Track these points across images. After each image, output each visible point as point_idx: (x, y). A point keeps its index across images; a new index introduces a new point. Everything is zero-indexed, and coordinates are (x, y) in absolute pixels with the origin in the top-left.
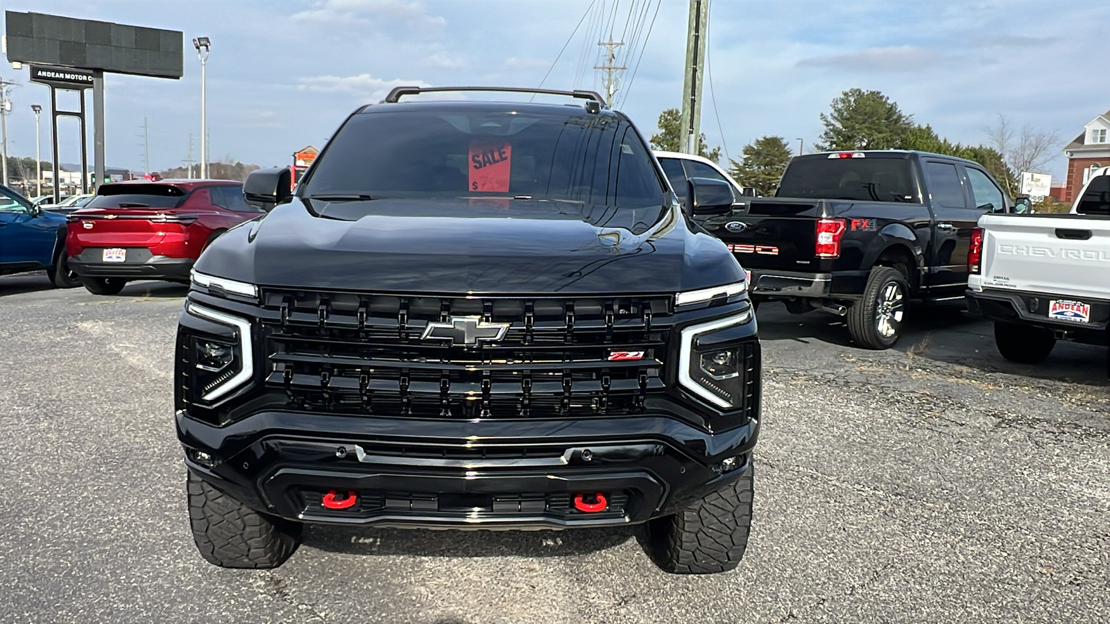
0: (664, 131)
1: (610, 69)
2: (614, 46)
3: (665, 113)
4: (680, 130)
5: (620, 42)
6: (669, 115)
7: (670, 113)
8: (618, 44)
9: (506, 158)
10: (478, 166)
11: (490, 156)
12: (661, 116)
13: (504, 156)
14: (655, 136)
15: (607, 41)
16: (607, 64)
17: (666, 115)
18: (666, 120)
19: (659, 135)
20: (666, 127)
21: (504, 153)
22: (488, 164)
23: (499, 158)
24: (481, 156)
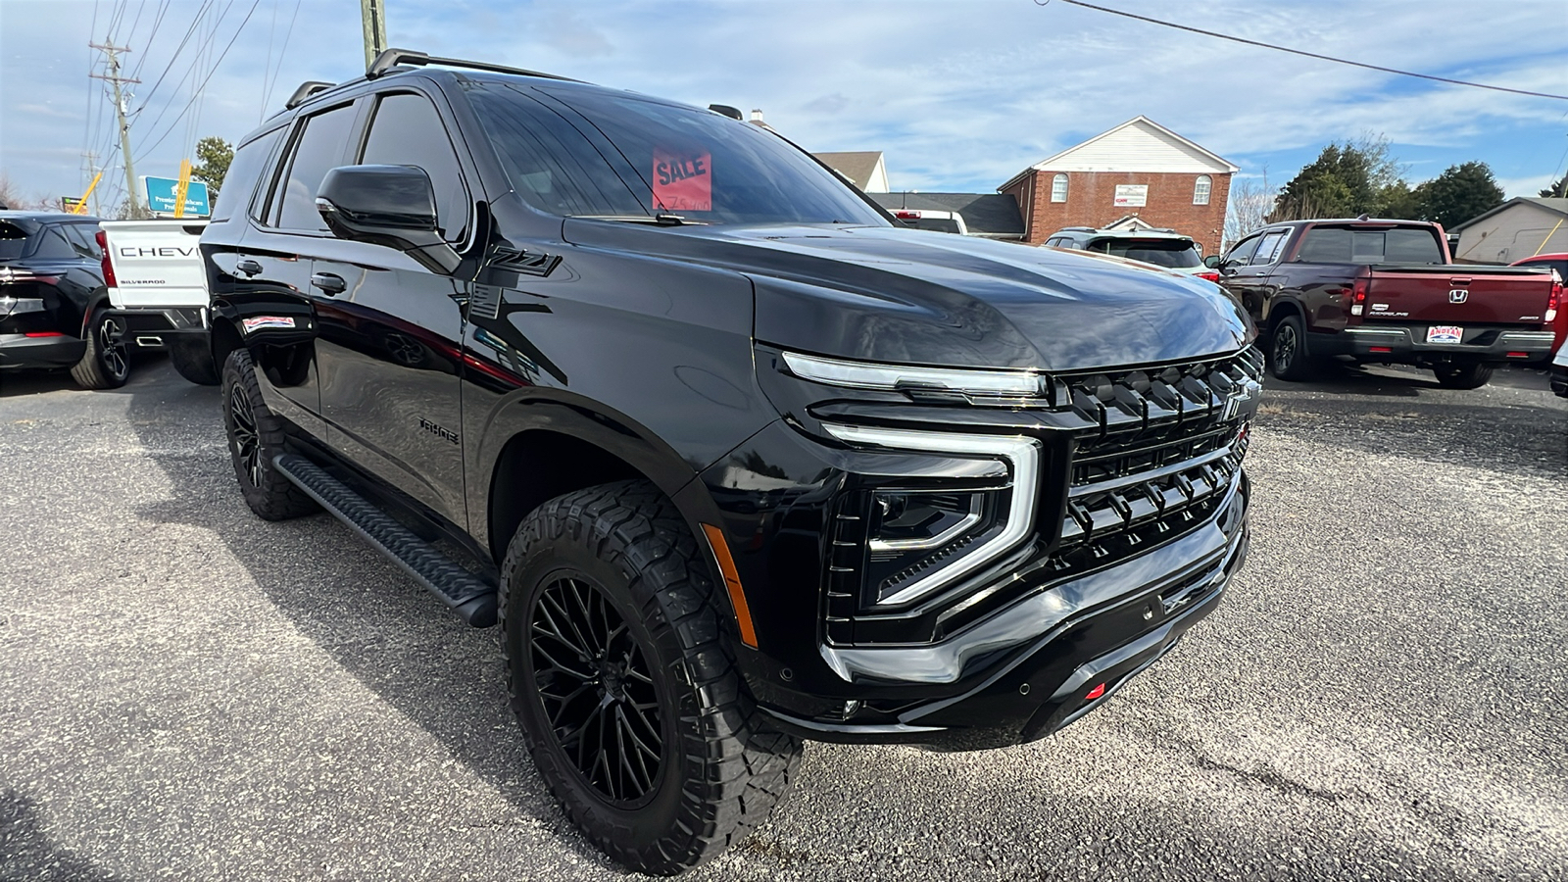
0: (206, 162)
1: (115, 80)
2: (115, 51)
3: (204, 142)
4: (229, 164)
5: (124, 47)
6: (209, 144)
7: (212, 142)
8: (121, 51)
9: (704, 172)
10: (665, 179)
11: (680, 166)
12: (199, 146)
13: (700, 168)
14: (195, 167)
15: (102, 42)
16: (109, 73)
17: (206, 144)
18: (207, 149)
19: (202, 168)
20: (209, 158)
21: (701, 163)
22: (678, 179)
23: (693, 170)
24: (669, 166)
